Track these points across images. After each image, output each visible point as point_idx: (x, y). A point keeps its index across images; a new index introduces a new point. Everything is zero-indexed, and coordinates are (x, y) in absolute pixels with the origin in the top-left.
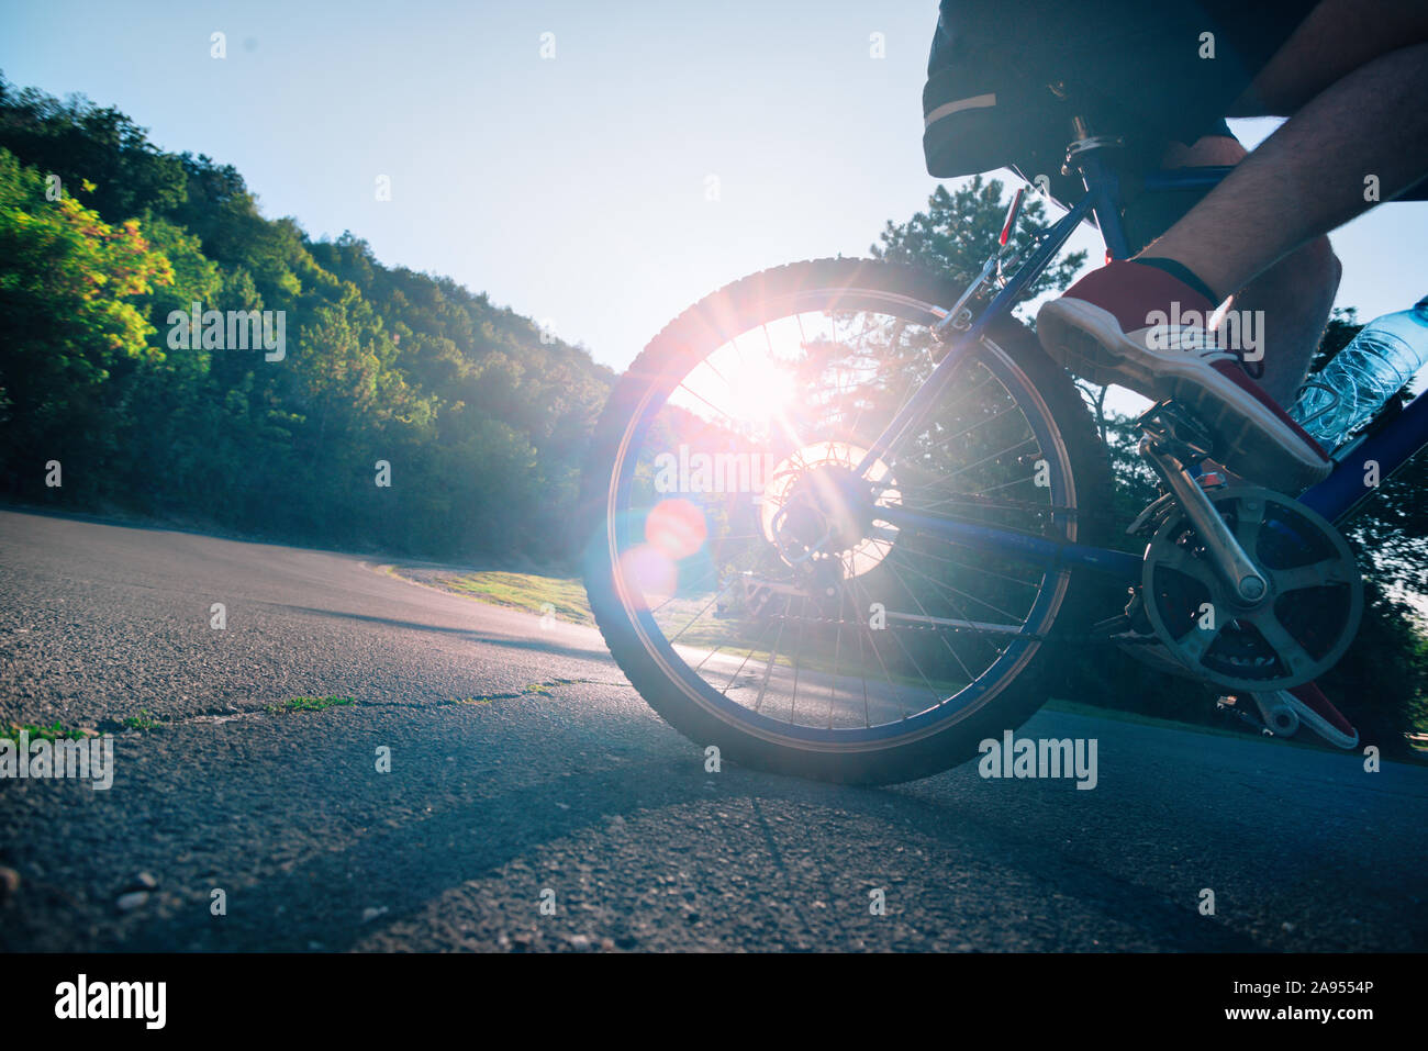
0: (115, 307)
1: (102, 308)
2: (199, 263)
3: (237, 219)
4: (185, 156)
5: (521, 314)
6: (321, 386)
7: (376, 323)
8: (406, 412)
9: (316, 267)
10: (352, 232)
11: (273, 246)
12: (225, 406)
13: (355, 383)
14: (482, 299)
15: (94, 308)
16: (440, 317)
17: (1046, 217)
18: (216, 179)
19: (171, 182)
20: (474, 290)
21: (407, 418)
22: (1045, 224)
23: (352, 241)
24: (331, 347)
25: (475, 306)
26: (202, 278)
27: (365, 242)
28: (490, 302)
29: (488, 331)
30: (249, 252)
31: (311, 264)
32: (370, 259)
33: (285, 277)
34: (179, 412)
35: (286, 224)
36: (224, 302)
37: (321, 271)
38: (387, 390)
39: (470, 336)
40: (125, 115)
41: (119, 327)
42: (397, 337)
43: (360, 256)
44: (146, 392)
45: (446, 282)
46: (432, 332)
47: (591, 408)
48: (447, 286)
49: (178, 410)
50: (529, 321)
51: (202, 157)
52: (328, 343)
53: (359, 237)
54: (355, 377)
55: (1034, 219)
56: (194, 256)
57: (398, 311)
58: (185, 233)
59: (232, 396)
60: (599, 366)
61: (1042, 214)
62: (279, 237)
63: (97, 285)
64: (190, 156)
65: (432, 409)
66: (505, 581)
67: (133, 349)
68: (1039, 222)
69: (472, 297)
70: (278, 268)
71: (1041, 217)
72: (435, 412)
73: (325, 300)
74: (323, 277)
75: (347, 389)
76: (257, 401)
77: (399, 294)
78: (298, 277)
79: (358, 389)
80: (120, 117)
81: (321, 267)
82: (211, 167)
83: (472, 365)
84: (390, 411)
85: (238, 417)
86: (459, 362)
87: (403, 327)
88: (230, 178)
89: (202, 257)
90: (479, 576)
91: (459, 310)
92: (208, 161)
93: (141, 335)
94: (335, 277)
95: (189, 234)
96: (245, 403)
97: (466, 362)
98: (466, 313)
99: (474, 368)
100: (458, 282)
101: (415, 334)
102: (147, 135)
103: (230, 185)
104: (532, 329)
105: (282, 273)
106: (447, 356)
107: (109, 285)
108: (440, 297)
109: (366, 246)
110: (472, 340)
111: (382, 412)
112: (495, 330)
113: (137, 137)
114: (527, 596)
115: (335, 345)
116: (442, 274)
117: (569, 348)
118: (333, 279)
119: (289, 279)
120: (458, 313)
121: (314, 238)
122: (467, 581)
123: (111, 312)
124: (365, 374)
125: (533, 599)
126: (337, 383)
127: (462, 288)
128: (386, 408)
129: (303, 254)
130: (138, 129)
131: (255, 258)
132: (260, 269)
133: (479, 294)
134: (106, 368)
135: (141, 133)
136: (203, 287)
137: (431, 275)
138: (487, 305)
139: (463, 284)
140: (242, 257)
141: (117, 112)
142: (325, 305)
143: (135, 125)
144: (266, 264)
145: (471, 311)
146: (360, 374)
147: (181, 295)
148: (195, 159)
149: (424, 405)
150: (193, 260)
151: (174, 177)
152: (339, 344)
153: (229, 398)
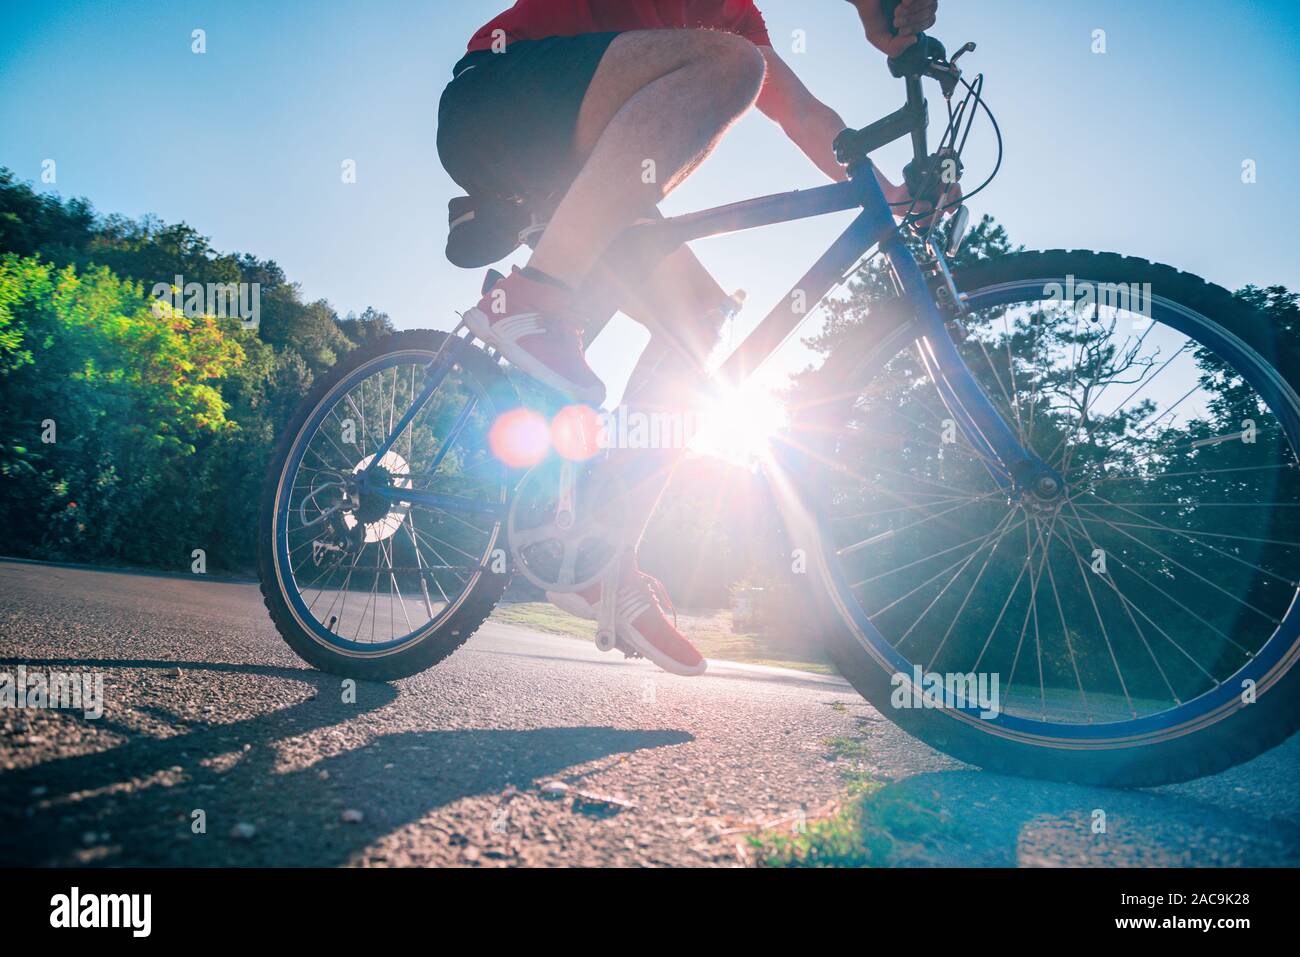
0: (199, 390)
1: (187, 393)
2: (258, 346)
3: (281, 306)
4: (235, 257)
9: (346, 340)
10: (374, 308)
11: (313, 326)
15: (182, 392)
17: (1008, 242)
18: (260, 273)
22: (1006, 249)
23: (375, 315)
24: (371, 410)
26: (260, 359)
27: (385, 316)
30: (293, 333)
31: (341, 337)
33: (323, 352)
34: (250, 476)
35: (320, 306)
36: (281, 379)
37: (350, 343)
38: (420, 444)
40: (191, 228)
41: (202, 406)
43: (382, 328)
44: (221, 461)
49: (248, 475)
51: (248, 256)
53: (380, 312)
55: (997, 244)
56: (252, 340)
61: (1004, 239)
62: (317, 318)
63: (184, 373)
64: (239, 256)
67: (214, 426)
68: (1001, 247)
70: (317, 344)
71: (1003, 242)
72: (462, 461)
74: (352, 348)
78: (334, 351)
80: (187, 230)
81: (351, 341)
82: (255, 263)
88: (272, 270)
89: (259, 341)
92: (253, 259)
93: (220, 411)
102: (208, 243)
103: (271, 277)
105: (321, 349)
107: (194, 372)
109: (387, 319)
113: (200, 245)
114: (568, 624)
115: (374, 408)
119: (326, 354)
121: (342, 316)
122: (512, 613)
123: (196, 394)
125: (575, 626)
129: (334, 330)
130: (201, 239)
131: (298, 337)
132: (303, 347)
134: (192, 443)
135: (204, 241)
136: (260, 366)
140: (287, 338)
141: (184, 226)
143: (199, 236)
144: (306, 342)
147: (244, 375)
148: (242, 258)
150: (252, 344)
151: (231, 276)
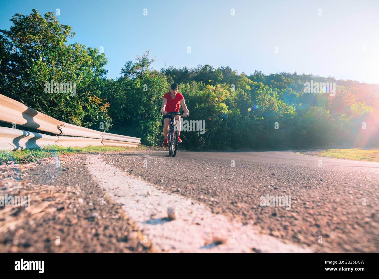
0: (221, 104)
1: (218, 106)
3: (233, 77)
4: (219, 68)
5: (308, 74)
6: (264, 110)
7: (270, 90)
8: (287, 110)
10: (257, 70)
11: (242, 80)
12: (245, 120)
13: (272, 106)
14: (295, 74)
16: (285, 83)
18: (226, 71)
19: (219, 75)
20: (292, 73)
21: (288, 112)
25: (293, 77)
28: (298, 74)
29: (299, 82)
30: (238, 84)
31: (250, 81)
32: (263, 75)
33: (246, 87)
35: (242, 74)
36: (238, 97)
37: (253, 82)
38: (280, 106)
39: (295, 85)
41: (222, 108)
42: (276, 92)
43: (260, 75)
44: (229, 121)
45: (284, 74)
46: (285, 88)
47: (343, 94)
48: (284, 75)
49: (236, 124)
50: (311, 75)
51: (222, 67)
52: (263, 99)
53: (259, 71)
54: (272, 105)
57: (274, 85)
58: (226, 84)
59: (246, 117)
60: (338, 80)
62: (243, 78)
63: (216, 101)
65: (293, 108)
66: (334, 152)
67: (226, 113)
69: (292, 75)
70: (244, 85)
73: (257, 89)
74: (254, 83)
75: (271, 108)
76: (252, 118)
77: (273, 81)
78: (249, 85)
79: (273, 108)
80: (207, 66)
82: (224, 68)
83: (299, 93)
84: (283, 111)
85: (249, 122)
86: (295, 93)
87: (277, 89)
88: (228, 69)
90: (325, 151)
91: (290, 79)
93: (226, 109)
94: (257, 83)
95: (227, 84)
96: (249, 118)
97: (297, 92)
98: (292, 80)
99: (300, 93)
100: (287, 72)
101: (280, 90)
102: (212, 67)
103: (229, 71)
104: (313, 77)
105: (246, 86)
106: (291, 93)
107: (218, 100)
108: (283, 78)
109: (261, 72)
110: (296, 86)
111: (281, 112)
112: (301, 81)
116: (282, 72)
117: (326, 78)
118: (256, 83)
120: (290, 80)
121: (249, 75)
123: (220, 106)
124: (275, 103)
126: (268, 108)
127: (289, 73)
128: (282, 111)
129: (248, 80)
132: (241, 87)
133: (294, 73)
134: (222, 118)
137: (279, 73)
138: (297, 75)
139: (288, 72)
142: (257, 90)
143: (210, 66)
144: (242, 85)
145: (292, 78)
146: (273, 104)
147: (229, 98)
149: (291, 107)
151: (219, 73)
152: (266, 98)
153: (246, 118)
